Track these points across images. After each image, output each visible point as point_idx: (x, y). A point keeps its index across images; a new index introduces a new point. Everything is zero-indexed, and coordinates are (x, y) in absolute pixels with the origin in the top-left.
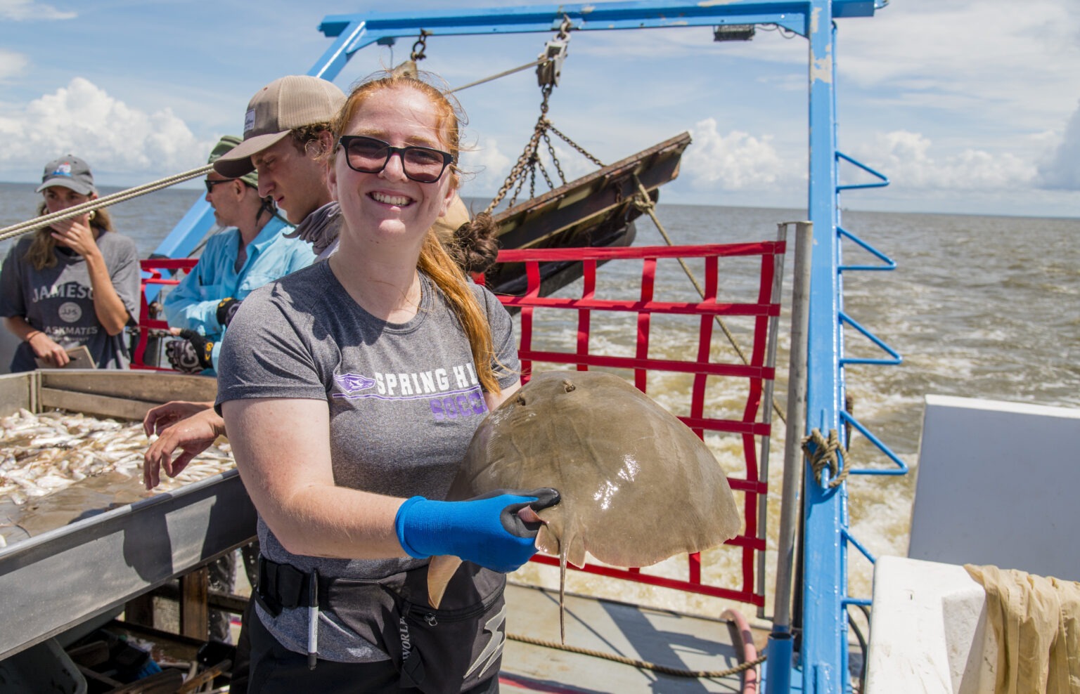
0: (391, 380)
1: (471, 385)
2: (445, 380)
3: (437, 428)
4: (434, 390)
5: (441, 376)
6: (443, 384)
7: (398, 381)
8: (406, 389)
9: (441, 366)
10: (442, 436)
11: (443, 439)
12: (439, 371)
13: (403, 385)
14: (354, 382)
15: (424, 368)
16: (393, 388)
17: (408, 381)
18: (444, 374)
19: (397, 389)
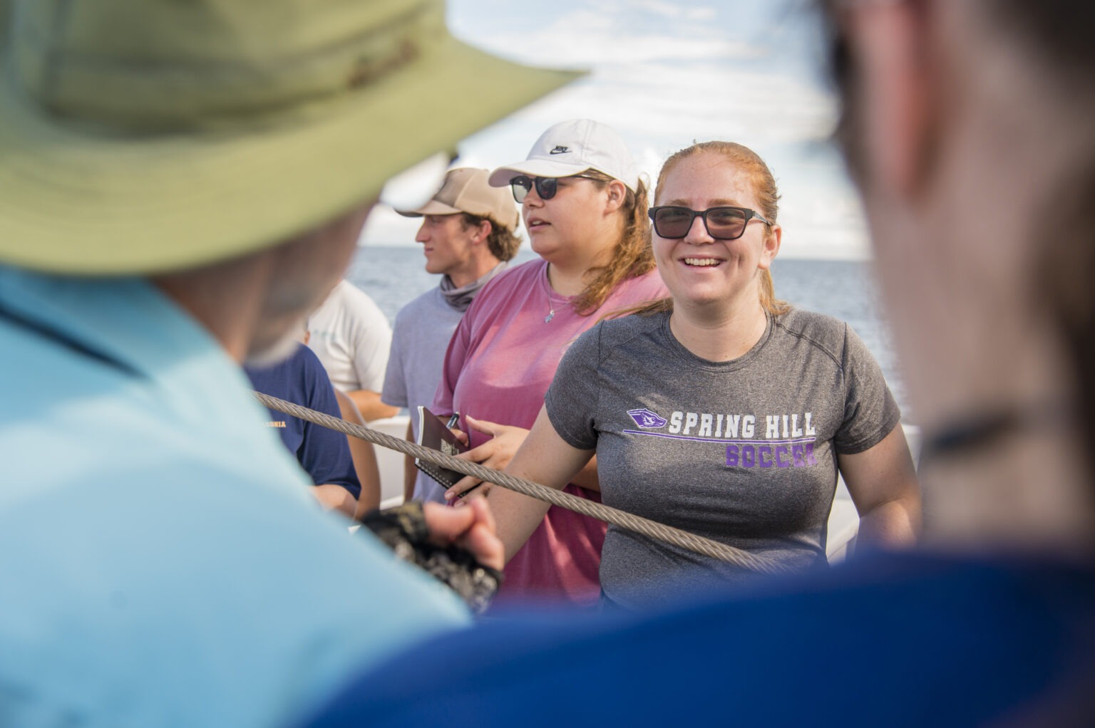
0: (692, 420)
1: (781, 437)
2: (751, 428)
3: (725, 473)
4: (735, 435)
5: (749, 423)
6: (748, 431)
7: (699, 421)
8: (705, 430)
9: (751, 413)
10: (727, 480)
11: (729, 484)
12: (748, 418)
13: (703, 425)
14: (648, 418)
15: (734, 411)
16: (690, 428)
17: (710, 422)
18: (752, 422)
19: (694, 430)
